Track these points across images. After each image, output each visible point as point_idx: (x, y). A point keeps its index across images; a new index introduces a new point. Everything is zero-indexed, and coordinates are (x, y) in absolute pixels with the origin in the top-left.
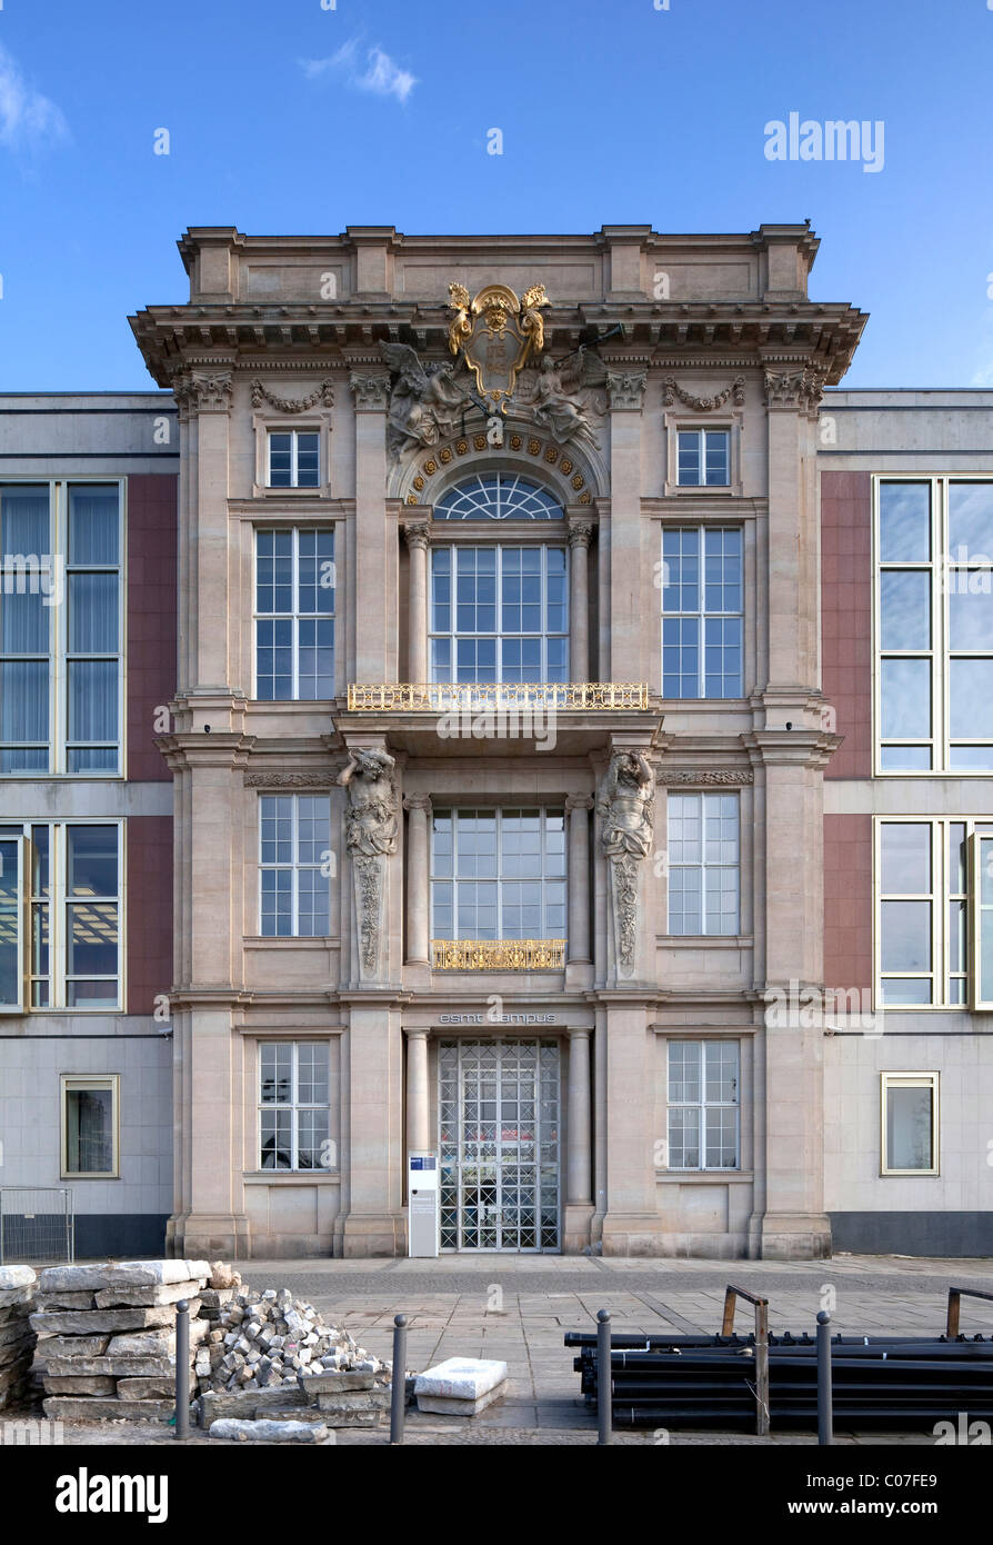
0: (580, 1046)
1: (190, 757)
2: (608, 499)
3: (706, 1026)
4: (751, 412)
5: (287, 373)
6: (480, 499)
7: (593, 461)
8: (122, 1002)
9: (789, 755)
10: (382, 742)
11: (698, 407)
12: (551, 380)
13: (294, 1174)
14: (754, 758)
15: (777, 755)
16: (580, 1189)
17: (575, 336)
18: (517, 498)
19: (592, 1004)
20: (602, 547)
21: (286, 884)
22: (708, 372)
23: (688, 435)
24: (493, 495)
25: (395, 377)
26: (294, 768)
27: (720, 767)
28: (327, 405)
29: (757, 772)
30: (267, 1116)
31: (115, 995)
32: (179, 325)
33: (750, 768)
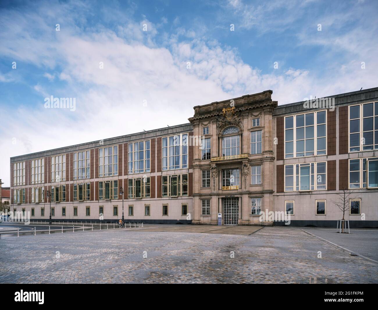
0: (240, 199)
1: (194, 168)
2: (243, 130)
3: (256, 196)
4: (263, 116)
5: (205, 121)
6: (228, 131)
7: (241, 125)
8: (188, 195)
9: (267, 160)
10: (215, 164)
11: (255, 116)
12: (236, 116)
13: (206, 215)
14: (262, 161)
15: (265, 161)
16: (240, 217)
17: (238, 111)
18: (233, 130)
19: (241, 194)
20: (243, 136)
21: (205, 181)
22: (257, 112)
23: (254, 120)
24: (230, 130)
25: (217, 120)
26: (206, 168)
27: (258, 162)
28: (210, 124)
29: (263, 163)
30: (203, 208)
31: (187, 194)
32: (193, 119)
33: (262, 162)
